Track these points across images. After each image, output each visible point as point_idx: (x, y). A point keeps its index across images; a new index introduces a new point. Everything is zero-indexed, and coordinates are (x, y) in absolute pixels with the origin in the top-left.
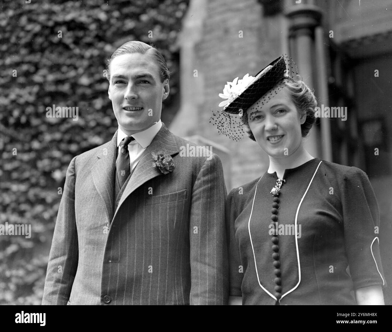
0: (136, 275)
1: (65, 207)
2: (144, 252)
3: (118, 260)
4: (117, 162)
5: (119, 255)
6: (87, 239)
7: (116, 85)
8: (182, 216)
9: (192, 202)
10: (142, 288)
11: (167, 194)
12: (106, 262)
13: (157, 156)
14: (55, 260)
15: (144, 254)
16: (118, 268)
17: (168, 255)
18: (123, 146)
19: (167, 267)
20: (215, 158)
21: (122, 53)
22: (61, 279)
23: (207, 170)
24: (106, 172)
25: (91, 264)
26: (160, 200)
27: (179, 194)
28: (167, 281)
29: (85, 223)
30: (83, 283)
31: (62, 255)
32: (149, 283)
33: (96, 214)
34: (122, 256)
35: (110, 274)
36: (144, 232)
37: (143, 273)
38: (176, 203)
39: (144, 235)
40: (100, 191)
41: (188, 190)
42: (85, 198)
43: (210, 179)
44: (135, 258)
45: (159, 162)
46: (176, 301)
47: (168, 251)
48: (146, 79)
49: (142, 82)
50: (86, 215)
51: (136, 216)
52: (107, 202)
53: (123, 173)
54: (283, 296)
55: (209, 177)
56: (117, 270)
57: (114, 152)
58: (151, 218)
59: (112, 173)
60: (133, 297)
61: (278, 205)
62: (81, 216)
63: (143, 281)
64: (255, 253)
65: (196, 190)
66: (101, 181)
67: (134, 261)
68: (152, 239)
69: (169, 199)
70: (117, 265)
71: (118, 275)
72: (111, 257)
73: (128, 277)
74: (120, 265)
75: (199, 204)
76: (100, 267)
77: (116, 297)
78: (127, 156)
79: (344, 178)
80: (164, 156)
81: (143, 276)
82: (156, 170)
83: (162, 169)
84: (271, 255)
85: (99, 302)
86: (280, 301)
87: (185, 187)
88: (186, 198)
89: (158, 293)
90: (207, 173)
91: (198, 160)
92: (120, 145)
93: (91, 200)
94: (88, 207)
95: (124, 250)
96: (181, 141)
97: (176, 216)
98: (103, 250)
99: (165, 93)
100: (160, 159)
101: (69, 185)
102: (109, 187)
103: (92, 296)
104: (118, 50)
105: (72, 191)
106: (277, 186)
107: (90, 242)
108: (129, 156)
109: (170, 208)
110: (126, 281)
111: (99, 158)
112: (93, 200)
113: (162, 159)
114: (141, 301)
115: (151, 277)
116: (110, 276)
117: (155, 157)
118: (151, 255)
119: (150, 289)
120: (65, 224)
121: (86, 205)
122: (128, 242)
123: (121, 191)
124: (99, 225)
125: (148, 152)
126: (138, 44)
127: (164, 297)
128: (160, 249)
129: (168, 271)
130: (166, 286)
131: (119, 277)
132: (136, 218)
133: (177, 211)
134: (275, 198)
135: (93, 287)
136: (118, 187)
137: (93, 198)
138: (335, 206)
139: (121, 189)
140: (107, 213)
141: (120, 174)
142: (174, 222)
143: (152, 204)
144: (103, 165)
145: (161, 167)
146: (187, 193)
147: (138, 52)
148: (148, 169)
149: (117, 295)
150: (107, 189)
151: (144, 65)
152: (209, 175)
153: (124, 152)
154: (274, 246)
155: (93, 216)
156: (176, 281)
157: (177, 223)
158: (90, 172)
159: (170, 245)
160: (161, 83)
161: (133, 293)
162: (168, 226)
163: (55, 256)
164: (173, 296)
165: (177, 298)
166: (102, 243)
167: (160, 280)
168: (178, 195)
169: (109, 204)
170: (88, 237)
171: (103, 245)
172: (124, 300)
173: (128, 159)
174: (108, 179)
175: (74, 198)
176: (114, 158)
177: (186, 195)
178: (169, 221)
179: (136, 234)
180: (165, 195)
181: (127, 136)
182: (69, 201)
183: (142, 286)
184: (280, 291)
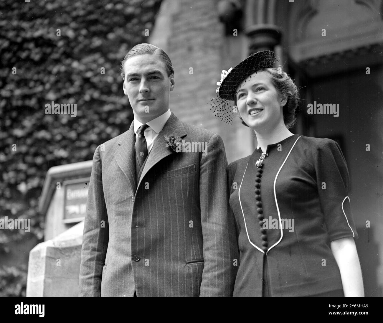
0: (159, 237)
1: (95, 188)
2: (164, 217)
3: (143, 225)
4: (136, 145)
5: (144, 221)
6: (116, 211)
7: (131, 82)
8: (194, 186)
9: (200, 173)
10: (165, 247)
11: (180, 169)
12: (133, 228)
13: (169, 138)
14: (89, 232)
15: (164, 219)
16: (144, 231)
17: (184, 219)
18: (139, 132)
19: (185, 229)
20: (218, 136)
21: (133, 55)
22: (97, 247)
23: (212, 146)
24: (127, 155)
25: (121, 231)
26: (174, 174)
27: (190, 168)
28: (185, 240)
29: (113, 198)
30: (115, 248)
31: (96, 228)
32: (170, 243)
33: (122, 190)
34: (147, 221)
35: (138, 237)
36: (163, 201)
37: (165, 234)
38: (188, 175)
39: (163, 203)
40: (124, 170)
41: (197, 164)
42: (112, 178)
43: (214, 153)
44: (157, 223)
45: (171, 143)
46: (194, 256)
47: (184, 215)
48: (156, 75)
49: (152, 78)
50: (114, 192)
51: (155, 188)
52: (131, 178)
53: (142, 154)
54: (269, 250)
55: (214, 152)
56: (143, 233)
57: (132, 138)
58: (168, 189)
59: (133, 155)
60: (158, 255)
61: (261, 174)
62: (109, 193)
63: (166, 241)
64: (244, 216)
65: (203, 164)
66: (124, 162)
67: (156, 225)
68: (170, 207)
69: (181, 172)
70: (143, 229)
71: (144, 237)
72: (138, 222)
73: (153, 238)
74: (145, 229)
75: (206, 174)
76: (129, 233)
77: (144, 255)
78: (143, 140)
79: (317, 148)
80: (175, 138)
81: (165, 237)
82: (169, 150)
83: (173, 148)
84: (257, 216)
85: (130, 261)
86: (267, 254)
87: (194, 162)
88: (196, 171)
89: (179, 250)
90: (211, 149)
91: (204, 139)
92: (137, 132)
93: (116, 179)
94: (115, 185)
95: (148, 217)
96: (188, 126)
97: (188, 186)
98: (131, 219)
99: (171, 86)
100: (172, 140)
101: (97, 169)
102: (131, 167)
103: (124, 257)
104: (129, 52)
105: (99, 174)
106: (261, 159)
107: (119, 213)
108: (145, 140)
109: (183, 180)
110: (151, 241)
111: (120, 145)
112: (118, 179)
113: (174, 140)
114: (165, 258)
115: (172, 237)
116: (138, 239)
117: (167, 139)
118: (170, 220)
119: (172, 247)
120: (95, 202)
121: (113, 183)
122: (150, 210)
123: (141, 169)
124: (126, 199)
125: (161, 136)
126: (146, 46)
127: (184, 253)
128: (177, 214)
129: (186, 232)
130: (185, 244)
131: (145, 239)
132: (155, 190)
133: (189, 182)
134: (259, 169)
135: (124, 250)
136: (138, 166)
137: (119, 178)
138: (309, 173)
139: (141, 168)
140: (132, 187)
141: (139, 155)
142: (187, 191)
143: (167, 178)
144: (124, 150)
145: (172, 147)
146: (196, 167)
147: (147, 53)
148: (162, 149)
149: (145, 254)
150: (129, 168)
151: (153, 63)
152: (213, 151)
153: (141, 137)
154: (259, 209)
155: (120, 192)
156: (193, 240)
157: (189, 192)
158: (113, 157)
159: (185, 210)
160: (168, 78)
161: (158, 252)
162: (182, 195)
163: (90, 229)
164: (191, 252)
165: (195, 253)
166: (129, 213)
167: (179, 239)
168: (188, 169)
169: (133, 180)
170: (117, 209)
171: (130, 215)
172: (151, 257)
173: (145, 143)
174: (130, 160)
175: (101, 180)
176: (133, 143)
177: (196, 168)
178: (183, 190)
179: (156, 203)
180: (178, 169)
181: (142, 124)
182: (97, 183)
183: (165, 245)
184: (266, 246)
